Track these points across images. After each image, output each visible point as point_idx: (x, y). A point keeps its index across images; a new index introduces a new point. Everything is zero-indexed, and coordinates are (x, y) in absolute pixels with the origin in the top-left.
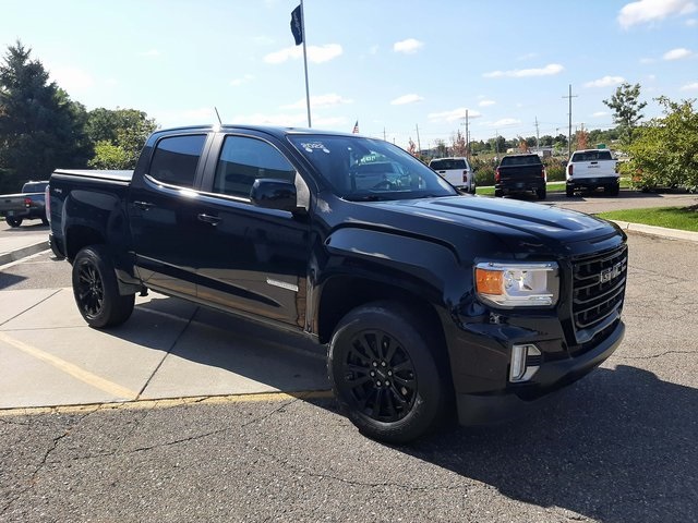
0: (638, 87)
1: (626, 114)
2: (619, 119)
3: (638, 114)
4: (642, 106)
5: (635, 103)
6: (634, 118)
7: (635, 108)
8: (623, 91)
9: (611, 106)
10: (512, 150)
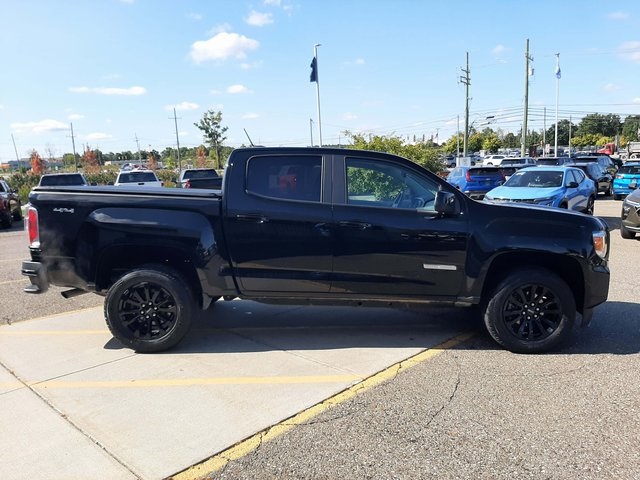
0: (220, 114)
1: (213, 136)
2: (208, 139)
3: (223, 136)
4: (225, 130)
5: (218, 127)
6: (220, 139)
7: (219, 131)
8: (209, 116)
9: (201, 129)
10: (109, 163)
